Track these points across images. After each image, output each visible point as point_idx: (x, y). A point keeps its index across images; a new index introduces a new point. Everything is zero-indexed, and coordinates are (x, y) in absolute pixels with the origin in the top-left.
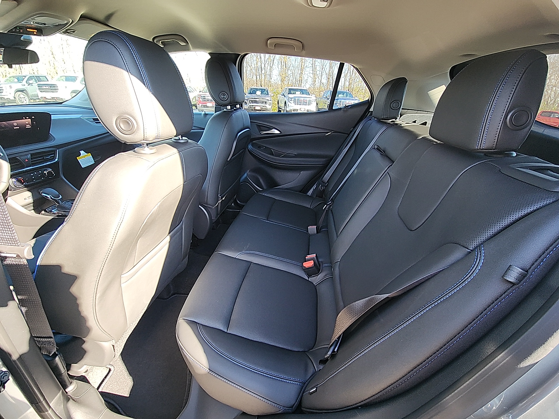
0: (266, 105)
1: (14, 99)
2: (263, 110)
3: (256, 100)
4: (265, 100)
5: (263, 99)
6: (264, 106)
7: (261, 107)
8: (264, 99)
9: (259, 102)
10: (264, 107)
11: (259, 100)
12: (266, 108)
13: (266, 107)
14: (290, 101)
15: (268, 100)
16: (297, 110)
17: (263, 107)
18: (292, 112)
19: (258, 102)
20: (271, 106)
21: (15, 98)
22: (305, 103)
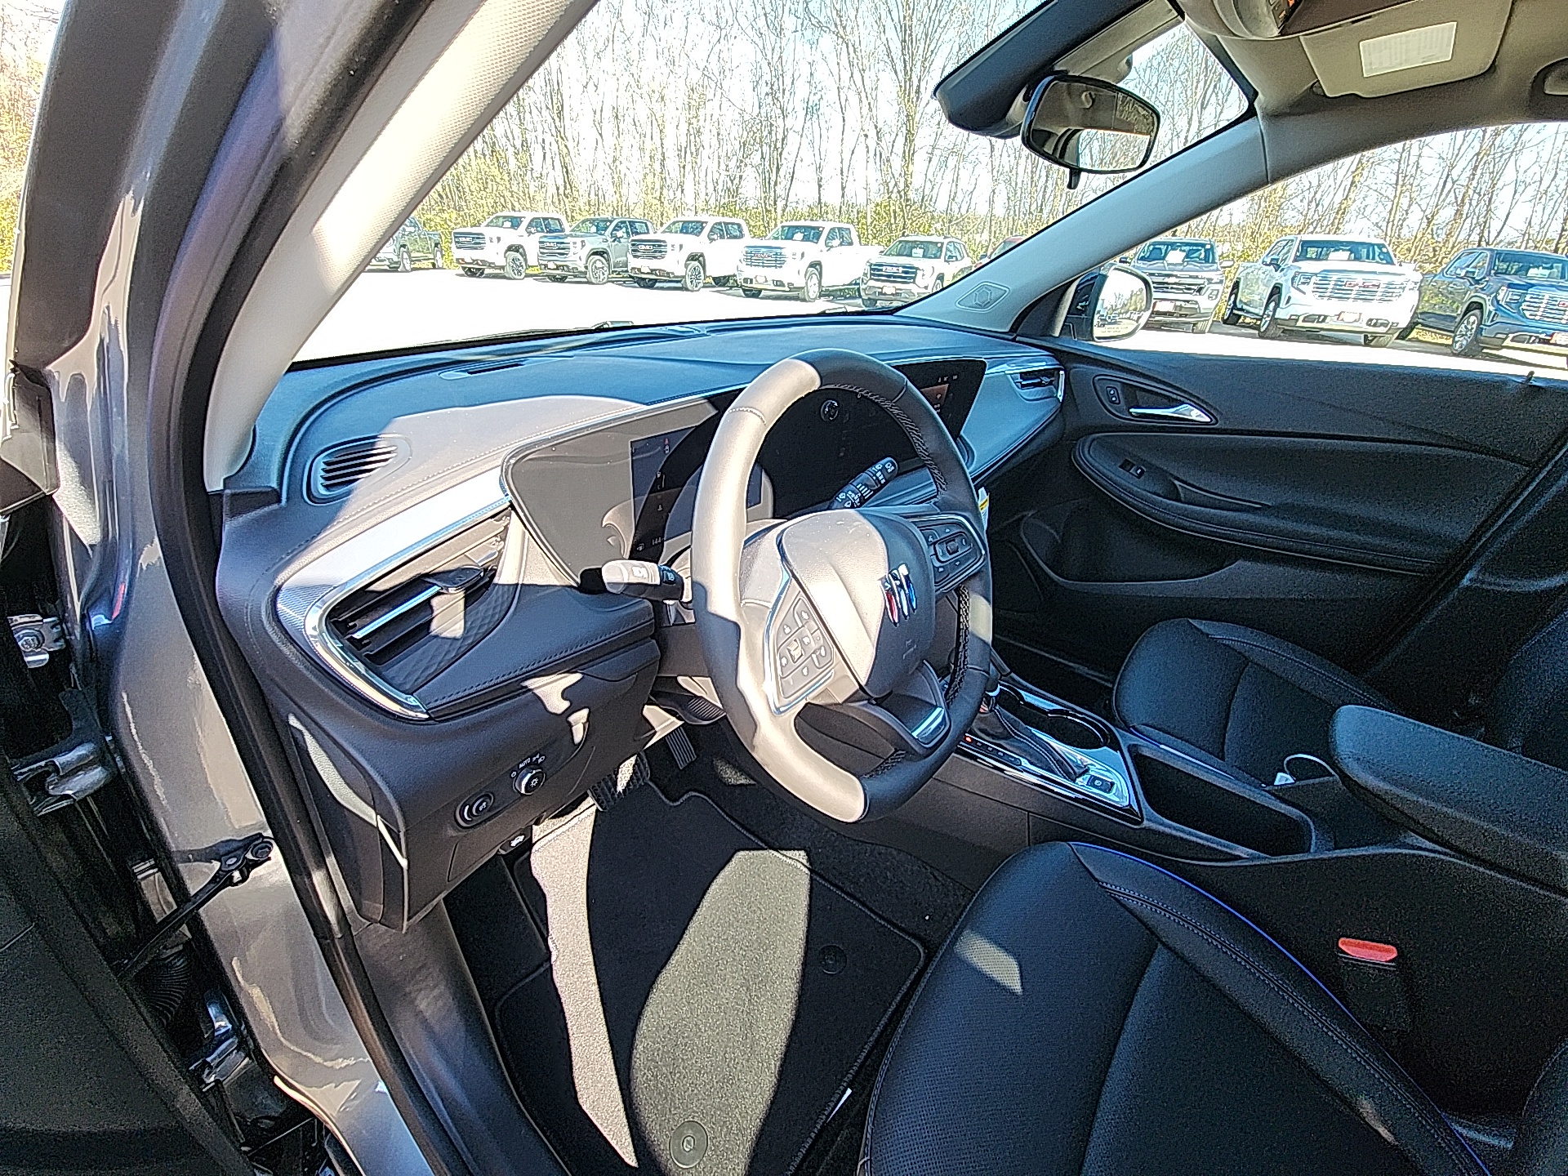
0: (1197, 298)
1: (583, 270)
2: (1181, 316)
3: (1167, 280)
4: (1201, 281)
5: (1191, 277)
6: (1188, 301)
7: (1178, 303)
8: (1197, 277)
9: (1175, 286)
10: (1188, 305)
11: (1177, 280)
12: (1196, 306)
13: (1197, 303)
14: (1301, 287)
15: (1210, 281)
16: (1326, 317)
17: (1183, 304)
18: (1300, 323)
19: (1170, 286)
20: (1216, 302)
21: (586, 267)
22: (1366, 293)
